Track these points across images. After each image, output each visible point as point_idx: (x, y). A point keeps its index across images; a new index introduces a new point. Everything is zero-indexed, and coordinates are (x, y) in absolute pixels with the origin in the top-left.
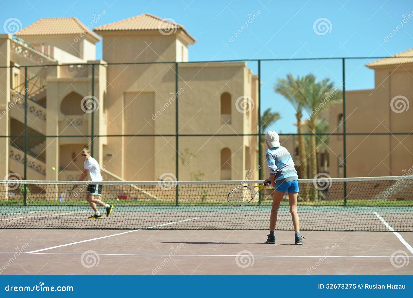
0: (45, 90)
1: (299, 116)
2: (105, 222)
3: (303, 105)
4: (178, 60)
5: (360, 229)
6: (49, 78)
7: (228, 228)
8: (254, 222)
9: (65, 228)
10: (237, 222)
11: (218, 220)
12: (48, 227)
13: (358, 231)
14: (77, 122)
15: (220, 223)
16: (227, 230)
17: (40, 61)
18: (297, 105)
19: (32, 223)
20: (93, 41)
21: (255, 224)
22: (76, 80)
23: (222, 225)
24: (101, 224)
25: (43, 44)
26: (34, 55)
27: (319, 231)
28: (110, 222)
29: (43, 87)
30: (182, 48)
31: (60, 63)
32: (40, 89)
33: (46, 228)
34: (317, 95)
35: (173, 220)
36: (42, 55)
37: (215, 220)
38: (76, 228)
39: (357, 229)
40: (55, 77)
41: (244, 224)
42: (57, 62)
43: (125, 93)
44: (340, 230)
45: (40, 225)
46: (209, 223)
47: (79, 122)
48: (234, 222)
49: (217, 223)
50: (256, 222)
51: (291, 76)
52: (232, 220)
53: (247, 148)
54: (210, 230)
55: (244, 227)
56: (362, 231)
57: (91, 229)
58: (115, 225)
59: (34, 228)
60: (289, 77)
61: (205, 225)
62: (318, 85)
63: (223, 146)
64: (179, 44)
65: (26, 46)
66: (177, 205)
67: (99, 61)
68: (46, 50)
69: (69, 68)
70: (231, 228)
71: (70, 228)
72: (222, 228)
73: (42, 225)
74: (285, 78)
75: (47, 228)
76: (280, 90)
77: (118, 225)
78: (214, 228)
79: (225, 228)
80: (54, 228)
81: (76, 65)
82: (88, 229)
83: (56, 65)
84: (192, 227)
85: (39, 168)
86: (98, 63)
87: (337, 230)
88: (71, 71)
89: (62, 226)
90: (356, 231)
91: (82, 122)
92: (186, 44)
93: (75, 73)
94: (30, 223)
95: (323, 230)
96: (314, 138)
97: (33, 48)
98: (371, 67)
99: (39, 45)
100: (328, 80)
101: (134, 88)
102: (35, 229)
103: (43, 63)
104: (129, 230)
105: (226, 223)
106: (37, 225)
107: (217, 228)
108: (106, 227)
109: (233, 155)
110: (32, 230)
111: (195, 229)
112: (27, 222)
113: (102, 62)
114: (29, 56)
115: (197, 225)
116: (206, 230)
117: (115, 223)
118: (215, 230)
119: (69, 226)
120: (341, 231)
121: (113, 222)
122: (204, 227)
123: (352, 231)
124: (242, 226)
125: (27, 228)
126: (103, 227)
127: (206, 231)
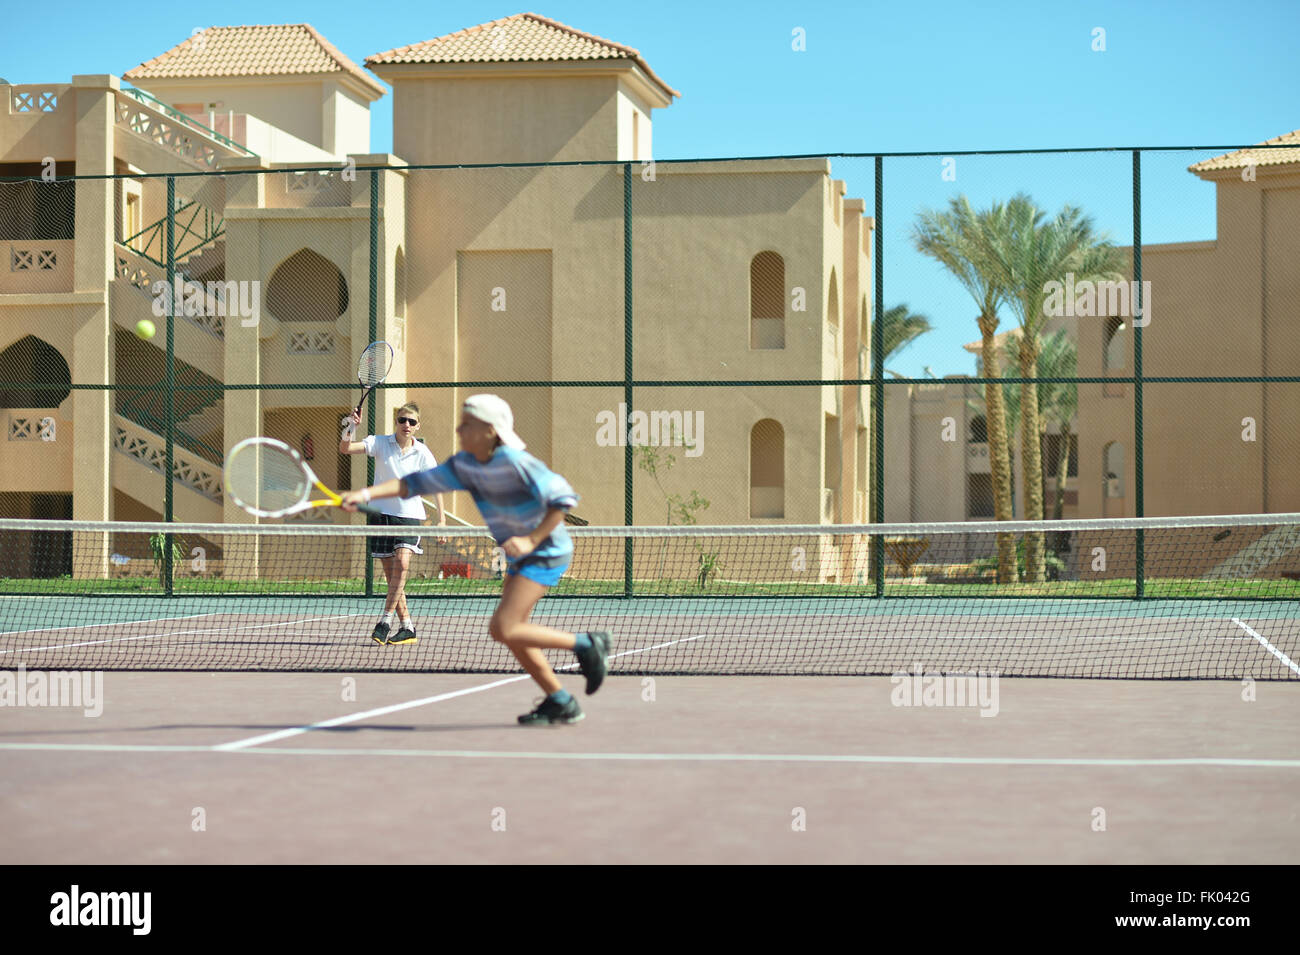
0: (220, 246)
1: (988, 322)
2: (431, 650)
3: (1001, 290)
4: (624, 154)
5: (1212, 674)
6: (232, 208)
7: (808, 669)
8: (885, 650)
9: (310, 667)
10: (834, 651)
11: (776, 645)
12: (259, 664)
13: (1207, 679)
14: (318, 342)
15: (783, 653)
16: (806, 675)
17: (206, 156)
18: (981, 291)
19: (212, 652)
20: (364, 96)
21: (892, 657)
22: (315, 213)
23: (790, 659)
24: (422, 656)
25: (212, 106)
26: (188, 138)
27: (1087, 678)
28: (447, 650)
29: (215, 235)
30: (635, 115)
31: (265, 164)
32: (207, 241)
33: (251, 667)
34: (1043, 259)
35: (631, 645)
36: (212, 138)
37: (767, 645)
38: (343, 667)
39: (1203, 673)
40: (249, 207)
41: (858, 657)
42: (257, 158)
43: (460, 254)
44: (1150, 676)
45: (234, 659)
46: (749, 652)
47: (324, 342)
48: (826, 652)
49: (774, 652)
50: (894, 650)
51: (964, 203)
52: (819, 644)
53: (831, 421)
54: (752, 674)
55: (858, 666)
56: (1217, 678)
57: (390, 671)
58: (462, 658)
59: (219, 667)
60: (958, 206)
61: (738, 660)
62: (1046, 229)
63: (760, 415)
64: (624, 105)
65: (162, 110)
66: (628, 596)
67: (385, 156)
68: (222, 124)
69: (293, 180)
70: (817, 669)
71: (326, 667)
72: (791, 670)
73: (242, 659)
74: (947, 208)
75: (257, 667)
76: (930, 244)
77: (470, 658)
78: (766, 670)
79: (799, 670)
80: (279, 667)
81: (313, 169)
82: (381, 671)
83: (253, 169)
84: (696, 666)
85: (202, 481)
86: (377, 162)
87: (1139, 675)
88: (299, 187)
89: (302, 660)
90: (1198, 679)
91: (331, 341)
92: (646, 106)
93: (310, 192)
94: (204, 652)
95: (1098, 675)
96: (1033, 389)
97: (182, 119)
98: (1206, 175)
99: (199, 109)
100: (1076, 212)
101: (489, 239)
102: (221, 670)
103: (215, 162)
104: (504, 675)
105: (801, 652)
106: (225, 659)
107: (774, 670)
108: (434, 666)
109: (789, 443)
110: (213, 674)
111: (707, 671)
112: (196, 652)
113: (394, 161)
114: (172, 142)
115: (712, 660)
116: (740, 674)
117: (463, 651)
118: (769, 674)
119: (323, 661)
120: (1153, 679)
121: (455, 650)
122: (734, 666)
123: (1187, 679)
124: (852, 664)
125: (195, 667)
126: (427, 666)
127: (742, 677)
